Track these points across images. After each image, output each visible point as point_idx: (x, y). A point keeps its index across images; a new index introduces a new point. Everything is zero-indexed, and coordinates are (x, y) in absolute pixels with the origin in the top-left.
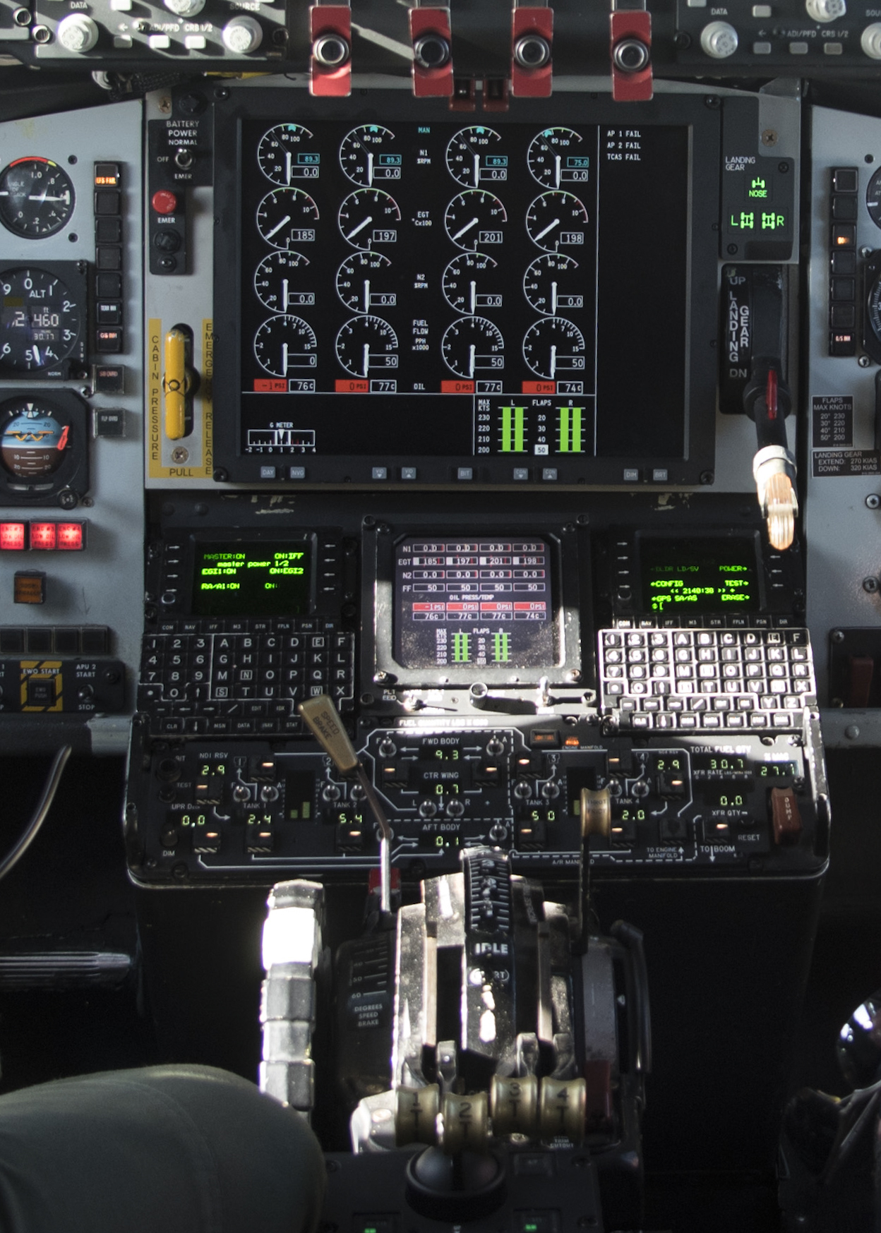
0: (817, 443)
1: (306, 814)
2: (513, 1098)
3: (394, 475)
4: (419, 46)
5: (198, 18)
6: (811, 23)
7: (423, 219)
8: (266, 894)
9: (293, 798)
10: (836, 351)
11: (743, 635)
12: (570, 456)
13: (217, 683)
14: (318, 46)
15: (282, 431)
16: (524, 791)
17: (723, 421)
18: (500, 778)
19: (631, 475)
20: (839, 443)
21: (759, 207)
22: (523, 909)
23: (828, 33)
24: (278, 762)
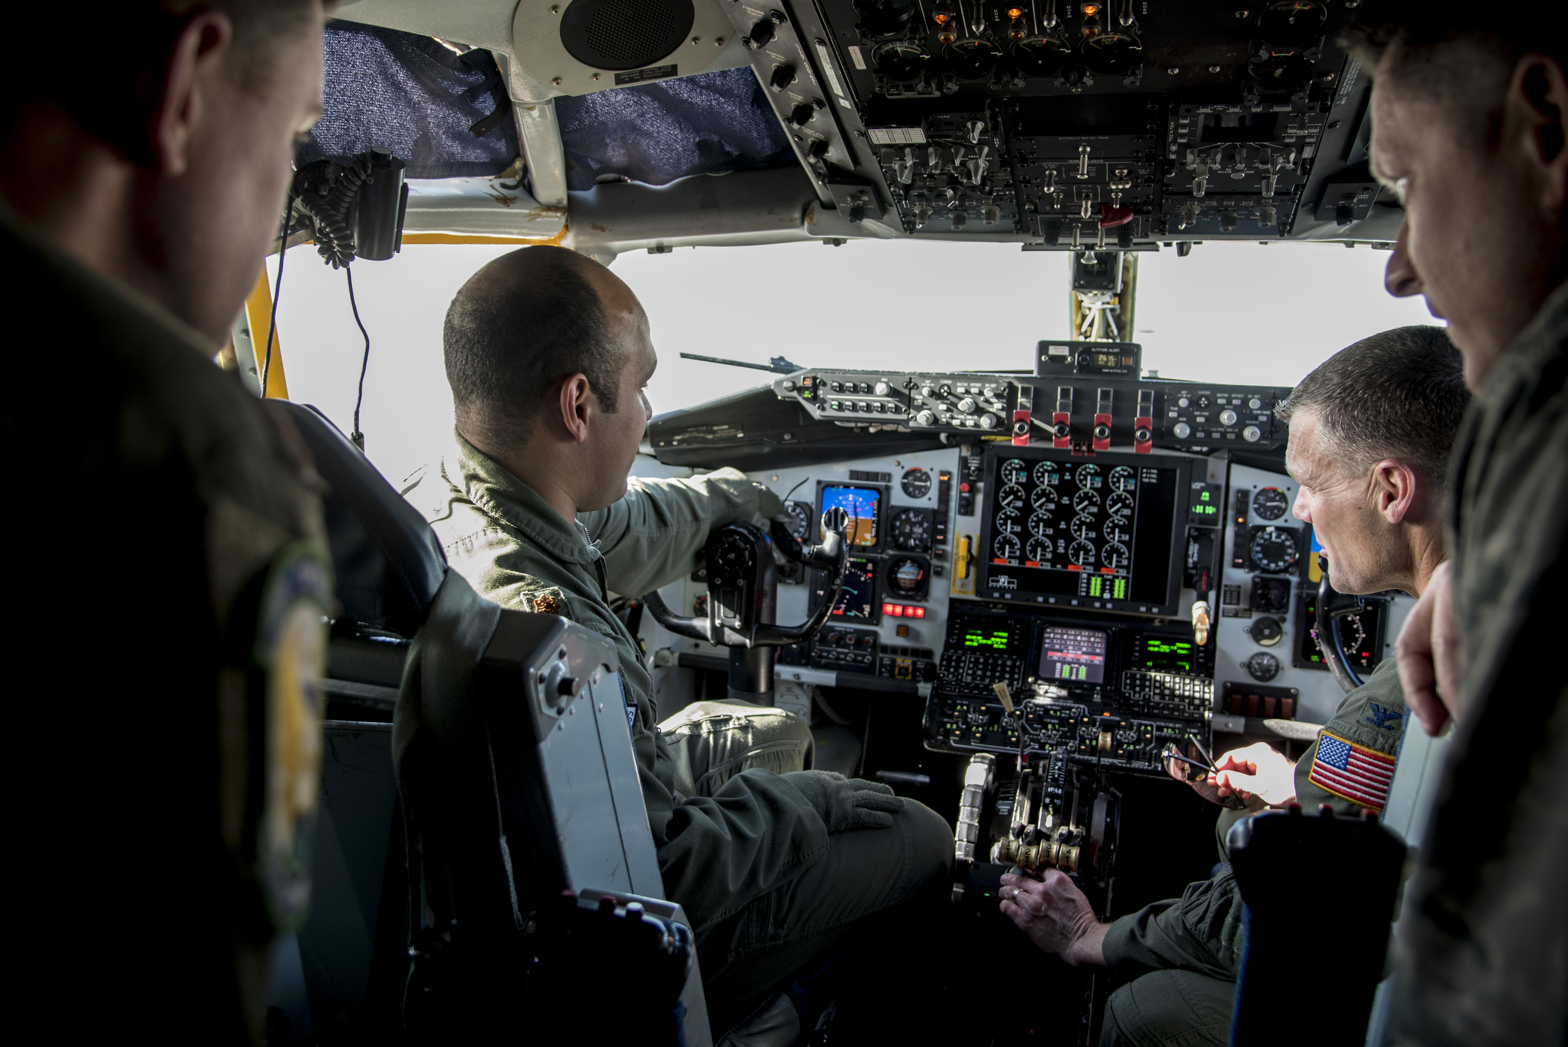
0: (1225, 603)
1: (996, 729)
2: (1048, 851)
3: (1046, 601)
4: (1056, 427)
5: (971, 414)
6: (1222, 425)
7: (1065, 500)
8: (970, 757)
9: (991, 723)
10: (1235, 565)
11: (1184, 679)
12: (1118, 600)
13: (968, 674)
14: (1017, 426)
15: (1003, 580)
16: (1084, 732)
17: (1183, 591)
18: (1075, 725)
19: (1143, 609)
20: (1234, 604)
21: (1205, 504)
22: (1072, 777)
23: (1229, 430)
24: (988, 708)
